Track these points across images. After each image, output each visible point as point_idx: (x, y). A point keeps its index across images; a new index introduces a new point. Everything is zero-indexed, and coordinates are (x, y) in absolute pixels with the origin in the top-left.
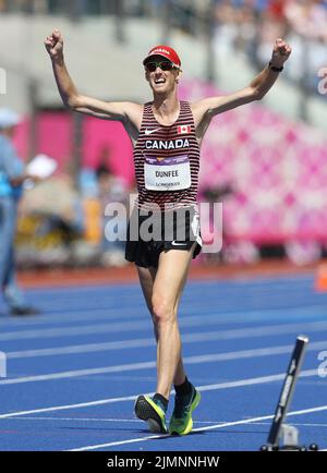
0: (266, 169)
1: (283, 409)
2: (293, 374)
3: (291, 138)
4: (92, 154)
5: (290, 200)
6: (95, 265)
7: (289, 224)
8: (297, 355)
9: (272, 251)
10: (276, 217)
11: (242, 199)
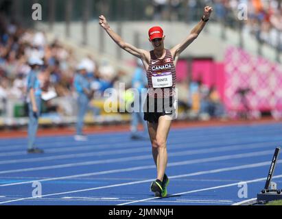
0: (264, 81)
1: (271, 175)
2: (274, 162)
3: (273, 69)
4: (195, 75)
5: (273, 94)
6: (196, 120)
7: (273, 103)
8: (276, 154)
9: (266, 113)
10: (267, 101)
11: (254, 93)
